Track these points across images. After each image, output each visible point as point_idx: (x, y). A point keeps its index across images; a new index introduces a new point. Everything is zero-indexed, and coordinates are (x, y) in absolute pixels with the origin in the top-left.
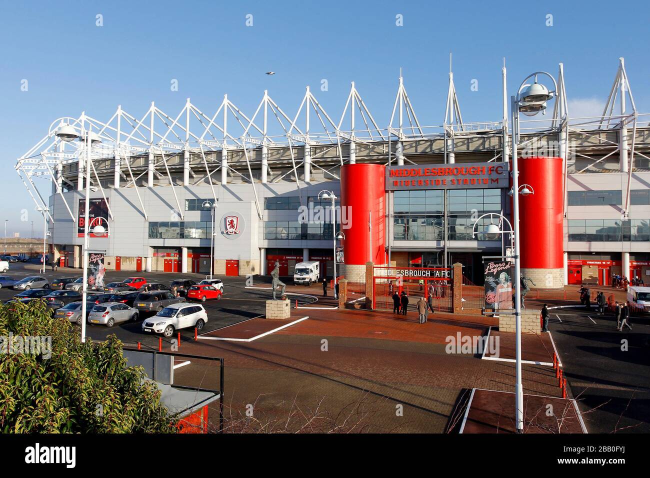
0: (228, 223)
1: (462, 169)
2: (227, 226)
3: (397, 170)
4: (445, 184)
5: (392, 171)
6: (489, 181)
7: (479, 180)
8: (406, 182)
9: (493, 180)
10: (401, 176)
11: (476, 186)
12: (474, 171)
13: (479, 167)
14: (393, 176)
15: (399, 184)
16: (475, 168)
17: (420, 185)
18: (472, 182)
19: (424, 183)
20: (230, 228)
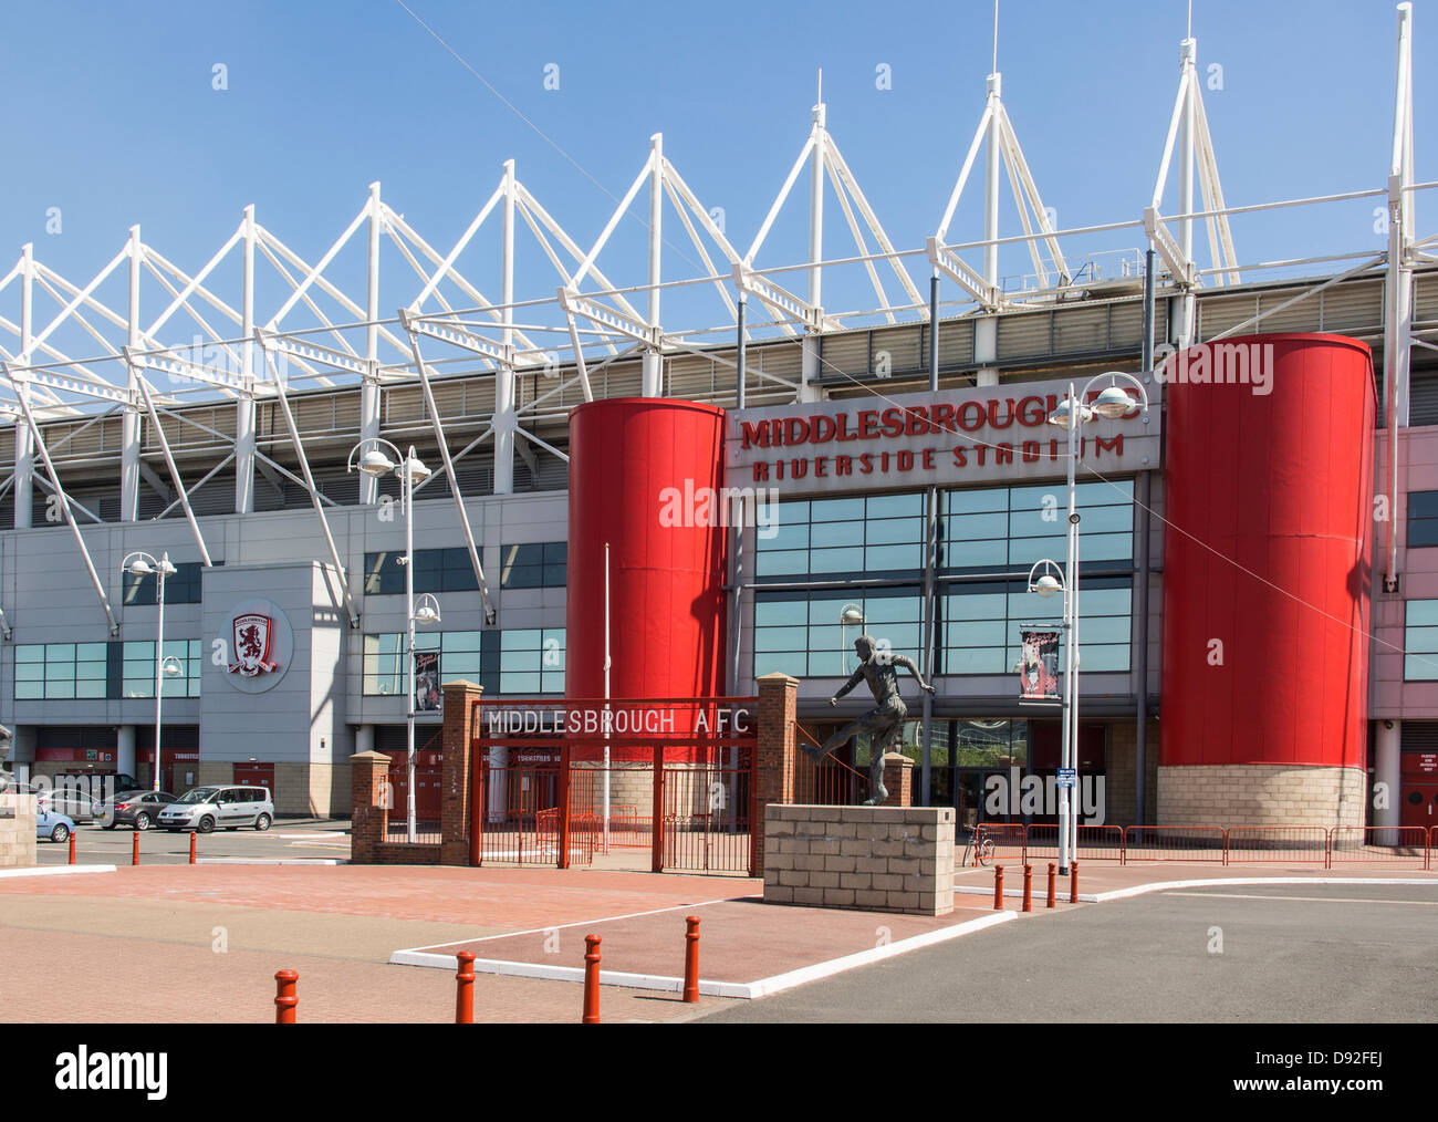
0: (239, 638)
1: (992, 404)
2: (238, 647)
3: (763, 424)
4: (934, 467)
5: (746, 426)
6: (1090, 448)
7: (1054, 444)
8: (794, 463)
9: (1102, 444)
10: (778, 445)
11: (1042, 468)
12: (1034, 413)
13: (1054, 397)
14: (750, 443)
15: (772, 472)
16: (1038, 401)
17: (844, 472)
18: (1026, 453)
19: (857, 467)
20: (245, 655)
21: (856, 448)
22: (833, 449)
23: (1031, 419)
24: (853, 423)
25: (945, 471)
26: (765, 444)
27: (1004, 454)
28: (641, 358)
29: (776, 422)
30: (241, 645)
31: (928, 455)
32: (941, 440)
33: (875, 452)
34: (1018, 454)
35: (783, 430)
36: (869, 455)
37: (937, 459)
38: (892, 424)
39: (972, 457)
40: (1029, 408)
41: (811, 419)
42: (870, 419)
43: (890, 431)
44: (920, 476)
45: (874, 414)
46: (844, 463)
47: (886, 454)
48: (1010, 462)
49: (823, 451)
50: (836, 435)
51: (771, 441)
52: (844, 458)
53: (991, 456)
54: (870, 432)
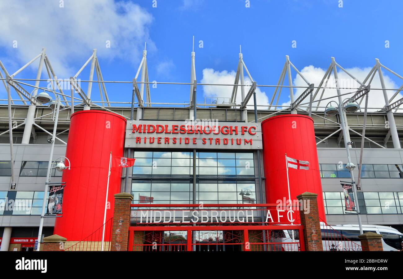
3: (140, 126)
4: (196, 144)
5: (134, 126)
6: (243, 142)
7: (232, 140)
8: (150, 138)
9: (246, 142)
10: (144, 133)
11: (229, 146)
12: (226, 131)
13: (232, 127)
14: (135, 131)
15: (142, 141)
16: (227, 127)
17: (167, 143)
18: (224, 142)
19: (171, 141)
21: (171, 136)
22: (163, 136)
23: (225, 132)
24: (170, 129)
25: (200, 145)
26: (140, 133)
27: (218, 141)
28: (83, 107)
29: (145, 126)
31: (195, 139)
32: (198, 136)
33: (177, 138)
34: (222, 142)
35: (147, 128)
36: (175, 138)
37: (197, 141)
38: (183, 131)
39: (208, 142)
40: (225, 129)
41: (157, 126)
42: (176, 128)
43: (182, 132)
44: (191, 146)
45: (177, 126)
46: (167, 140)
47: (181, 139)
48: (219, 144)
49: (160, 135)
50: (165, 131)
51: (142, 131)
52: (167, 138)
53: (214, 142)
54: (175, 131)
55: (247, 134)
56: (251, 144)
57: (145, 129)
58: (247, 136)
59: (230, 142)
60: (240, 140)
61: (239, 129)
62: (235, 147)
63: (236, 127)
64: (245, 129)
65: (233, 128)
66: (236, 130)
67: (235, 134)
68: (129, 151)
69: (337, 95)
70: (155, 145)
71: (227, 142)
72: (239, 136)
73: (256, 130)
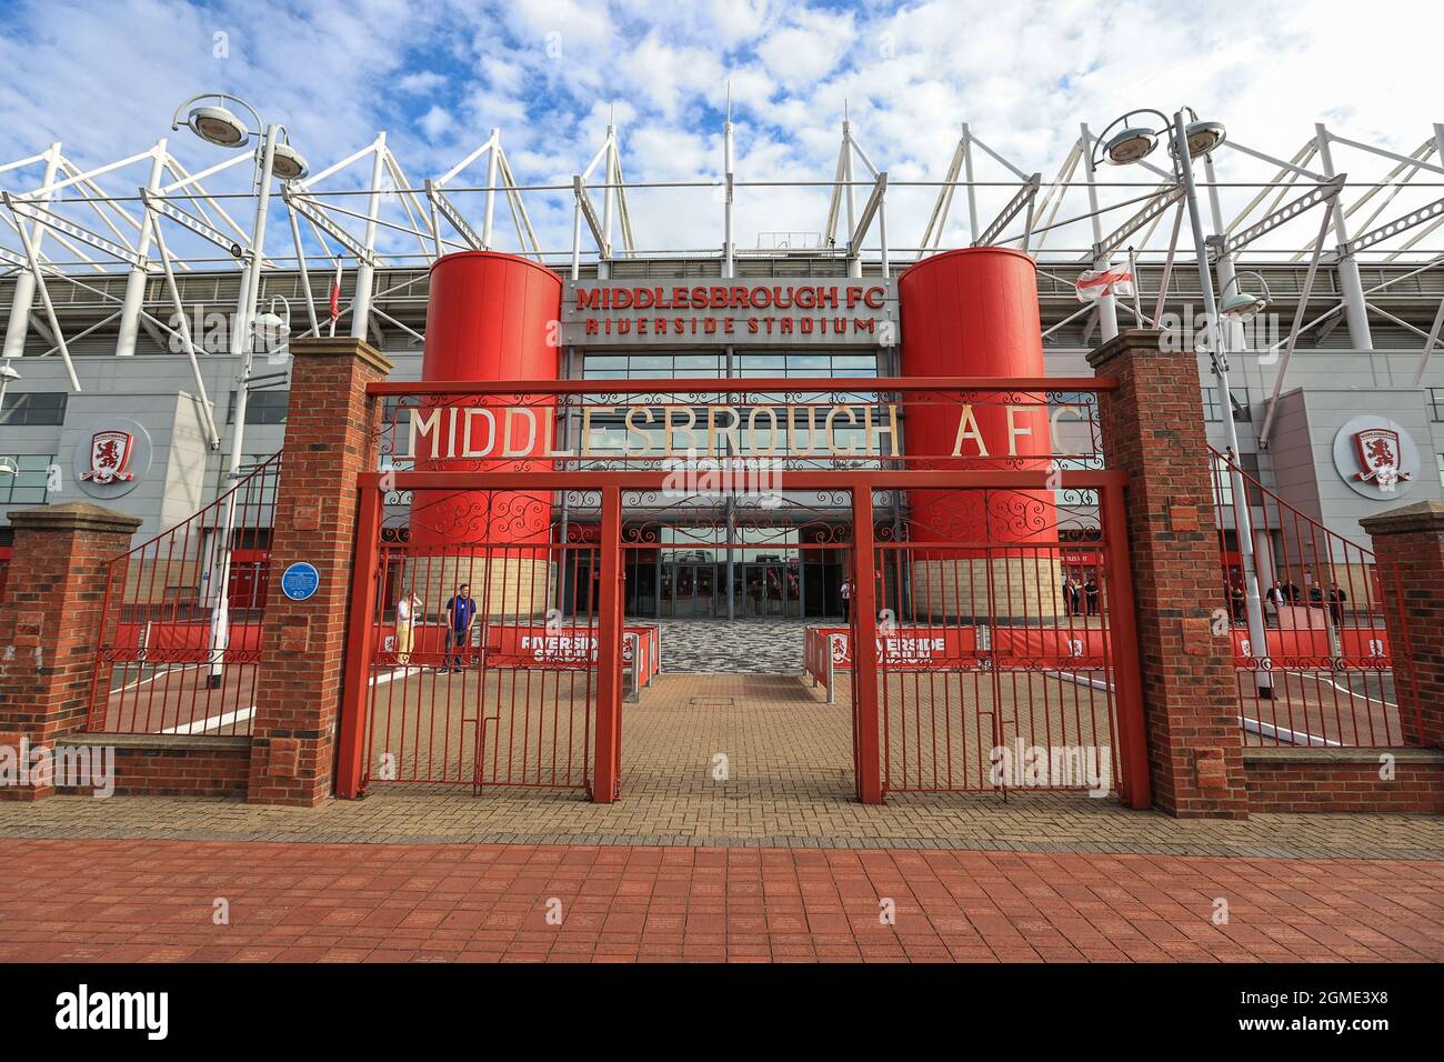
0: (97, 451)
1: (777, 290)
2: (94, 458)
3: (594, 290)
4: (733, 332)
5: (581, 291)
6: (850, 326)
7: (823, 321)
8: (620, 322)
9: (858, 325)
10: (606, 308)
11: (816, 338)
12: (808, 299)
13: (823, 288)
14: (583, 306)
15: (601, 328)
16: (810, 290)
17: (661, 331)
18: (803, 326)
19: (671, 328)
20: (101, 466)
21: (671, 315)
22: (651, 314)
23: (805, 303)
24: (668, 295)
25: (741, 335)
26: (596, 308)
27: (787, 324)
30: (98, 457)
31: (729, 321)
32: (738, 314)
33: (685, 318)
34: (796, 327)
35: (611, 297)
36: (680, 320)
37: (736, 326)
38: (699, 299)
39: (762, 327)
40: (805, 295)
41: (635, 290)
42: (682, 294)
43: (699, 303)
44: (720, 338)
45: (685, 290)
46: (661, 324)
47: (694, 321)
48: (791, 332)
49: (643, 314)
50: (655, 303)
51: (601, 305)
52: (660, 321)
53: (776, 327)
54: (681, 303)
55: (860, 306)
56: (871, 332)
57: (606, 300)
58: (861, 313)
59: (817, 327)
60: (844, 321)
61: (842, 295)
62: (830, 338)
63: (834, 290)
64: (856, 294)
65: (827, 292)
66: (832, 298)
67: (832, 307)
68: (572, 353)
69: (1089, 212)
70: (632, 338)
71: (811, 327)
72: (841, 312)
73: (885, 296)
